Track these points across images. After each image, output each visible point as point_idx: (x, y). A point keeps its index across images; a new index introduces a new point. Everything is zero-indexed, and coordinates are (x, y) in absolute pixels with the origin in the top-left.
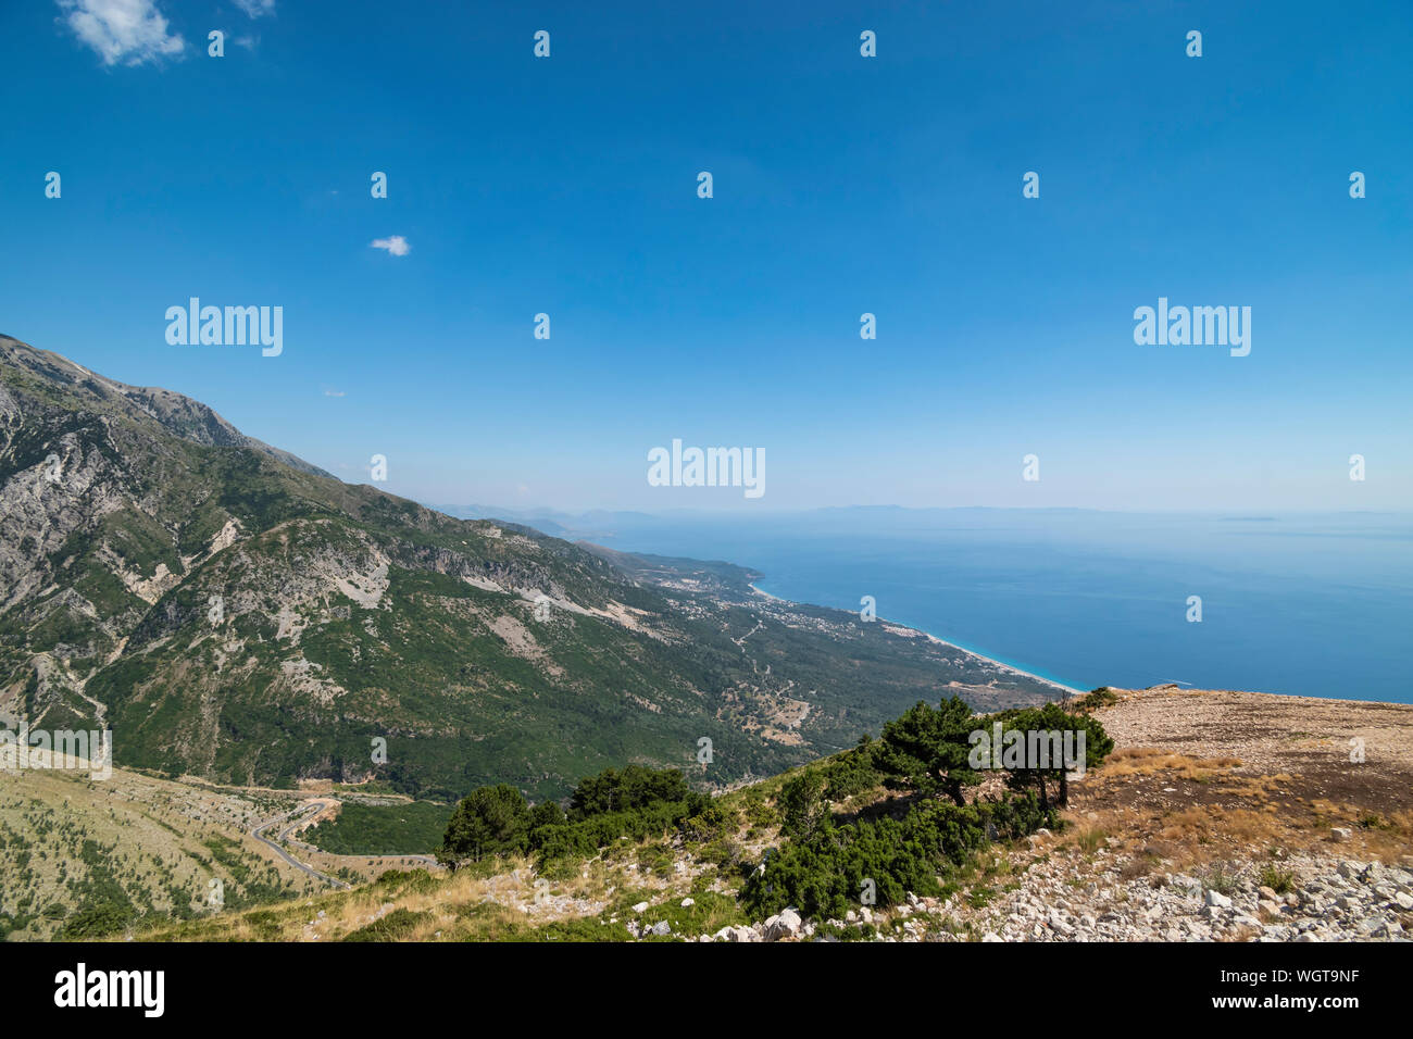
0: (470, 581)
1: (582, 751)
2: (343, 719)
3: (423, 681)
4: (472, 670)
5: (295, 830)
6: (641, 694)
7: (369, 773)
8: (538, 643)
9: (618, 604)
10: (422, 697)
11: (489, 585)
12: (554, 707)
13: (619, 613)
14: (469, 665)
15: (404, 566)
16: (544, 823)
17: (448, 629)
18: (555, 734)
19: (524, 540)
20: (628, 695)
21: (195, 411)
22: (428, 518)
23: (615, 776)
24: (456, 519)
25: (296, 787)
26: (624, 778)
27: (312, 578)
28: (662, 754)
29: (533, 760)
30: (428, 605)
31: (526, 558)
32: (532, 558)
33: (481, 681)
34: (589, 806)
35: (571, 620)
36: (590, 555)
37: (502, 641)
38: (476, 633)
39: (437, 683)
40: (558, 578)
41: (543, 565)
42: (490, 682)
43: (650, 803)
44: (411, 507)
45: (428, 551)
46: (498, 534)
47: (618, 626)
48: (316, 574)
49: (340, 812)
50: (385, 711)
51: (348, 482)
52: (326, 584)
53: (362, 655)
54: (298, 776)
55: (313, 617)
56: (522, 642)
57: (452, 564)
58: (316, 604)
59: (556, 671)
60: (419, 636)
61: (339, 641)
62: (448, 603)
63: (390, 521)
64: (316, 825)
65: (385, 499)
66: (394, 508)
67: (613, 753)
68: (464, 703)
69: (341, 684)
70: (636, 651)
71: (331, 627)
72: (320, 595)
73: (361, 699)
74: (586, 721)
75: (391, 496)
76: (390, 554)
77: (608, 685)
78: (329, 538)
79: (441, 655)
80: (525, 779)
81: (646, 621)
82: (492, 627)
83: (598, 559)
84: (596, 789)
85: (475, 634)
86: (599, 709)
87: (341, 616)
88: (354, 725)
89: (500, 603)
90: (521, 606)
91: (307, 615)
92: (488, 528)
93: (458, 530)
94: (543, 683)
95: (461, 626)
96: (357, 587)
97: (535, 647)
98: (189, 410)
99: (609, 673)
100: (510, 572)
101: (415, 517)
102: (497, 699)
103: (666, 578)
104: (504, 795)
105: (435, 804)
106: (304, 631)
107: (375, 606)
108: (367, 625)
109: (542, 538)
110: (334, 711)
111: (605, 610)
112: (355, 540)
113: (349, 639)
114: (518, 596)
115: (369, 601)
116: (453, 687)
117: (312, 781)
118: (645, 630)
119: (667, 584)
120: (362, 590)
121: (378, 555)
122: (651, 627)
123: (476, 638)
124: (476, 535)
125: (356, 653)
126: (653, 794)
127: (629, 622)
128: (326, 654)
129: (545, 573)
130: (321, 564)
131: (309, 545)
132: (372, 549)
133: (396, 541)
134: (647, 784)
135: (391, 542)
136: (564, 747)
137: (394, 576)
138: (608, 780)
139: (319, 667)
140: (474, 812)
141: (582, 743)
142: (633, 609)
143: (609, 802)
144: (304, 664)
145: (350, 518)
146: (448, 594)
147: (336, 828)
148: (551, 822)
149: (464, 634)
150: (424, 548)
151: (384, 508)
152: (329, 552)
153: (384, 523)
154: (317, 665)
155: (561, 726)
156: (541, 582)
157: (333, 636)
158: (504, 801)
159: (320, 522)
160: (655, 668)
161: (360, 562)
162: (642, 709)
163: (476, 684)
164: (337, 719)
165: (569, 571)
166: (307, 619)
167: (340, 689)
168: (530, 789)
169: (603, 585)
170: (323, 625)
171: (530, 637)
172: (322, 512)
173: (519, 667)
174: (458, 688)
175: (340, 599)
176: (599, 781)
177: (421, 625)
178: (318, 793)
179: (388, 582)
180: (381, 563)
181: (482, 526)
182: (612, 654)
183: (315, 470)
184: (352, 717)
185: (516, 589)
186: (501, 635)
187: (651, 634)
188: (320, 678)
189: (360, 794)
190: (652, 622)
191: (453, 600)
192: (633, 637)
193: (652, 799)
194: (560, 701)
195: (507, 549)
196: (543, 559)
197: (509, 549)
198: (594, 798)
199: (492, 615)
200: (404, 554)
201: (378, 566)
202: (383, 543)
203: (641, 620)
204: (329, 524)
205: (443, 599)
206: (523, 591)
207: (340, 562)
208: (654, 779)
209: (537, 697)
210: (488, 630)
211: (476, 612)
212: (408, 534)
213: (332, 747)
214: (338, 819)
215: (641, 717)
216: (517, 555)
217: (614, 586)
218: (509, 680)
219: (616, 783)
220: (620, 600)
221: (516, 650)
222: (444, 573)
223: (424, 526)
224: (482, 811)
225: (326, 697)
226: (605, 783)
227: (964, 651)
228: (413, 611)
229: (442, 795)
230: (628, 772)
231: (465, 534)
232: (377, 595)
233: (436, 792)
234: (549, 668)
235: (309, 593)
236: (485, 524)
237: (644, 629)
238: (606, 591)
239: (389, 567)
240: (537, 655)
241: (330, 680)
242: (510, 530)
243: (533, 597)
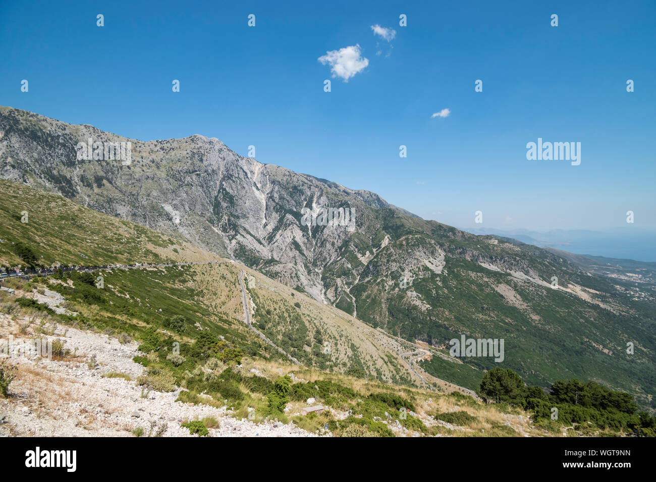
0: (483, 265)
1: (555, 365)
2: (430, 319)
3: (464, 309)
4: (487, 308)
5: (415, 360)
6: (596, 341)
7: (443, 345)
8: (524, 301)
9: (576, 285)
10: (464, 317)
11: (493, 268)
12: (535, 337)
13: (576, 290)
14: (485, 306)
15: (451, 256)
16: (535, 397)
17: (473, 287)
18: (537, 351)
19: (511, 246)
20: (586, 340)
21: (373, 196)
22: (460, 234)
23: (580, 385)
24: (473, 235)
25: (415, 343)
26: (586, 388)
27: (415, 259)
28: (614, 380)
29: (525, 362)
30: (463, 274)
31: (513, 255)
32: (516, 255)
33: (492, 315)
34: (562, 396)
35: (543, 291)
36: (553, 255)
37: (502, 296)
38: (488, 290)
39: (470, 312)
40: (535, 268)
41: (523, 259)
42: (497, 316)
43: (608, 408)
44: (452, 230)
45: (461, 250)
46: (496, 242)
47: (577, 298)
48: (416, 257)
49: (432, 358)
50: (447, 319)
52: (420, 262)
53: (436, 293)
54: (416, 338)
55: (417, 275)
56: (514, 299)
57: (473, 256)
58: (417, 270)
59: (536, 317)
60: (460, 288)
61: (427, 286)
62: (473, 275)
63: (444, 236)
64: (423, 361)
65: (441, 226)
66: (445, 230)
67: (577, 371)
68: (484, 324)
69: (429, 304)
70: (592, 315)
71: (423, 280)
72: (418, 266)
73: (437, 312)
74: (557, 349)
75: (443, 225)
76: (445, 250)
77: (571, 332)
78: (421, 243)
79: (471, 298)
80: (520, 370)
81: (598, 298)
82: (496, 289)
83: (559, 257)
84: (567, 388)
85: (488, 291)
86: (565, 344)
87: (427, 275)
88: (435, 322)
89: (499, 277)
90: (512, 280)
91: (414, 274)
92: (490, 239)
93: (475, 240)
94: (528, 322)
95: (480, 286)
96: (432, 264)
97: (522, 303)
98: (372, 196)
99: (572, 324)
100: (504, 262)
101: (454, 234)
102: (501, 325)
103: (613, 272)
104: (511, 375)
105: (473, 368)
106: (414, 280)
107: (440, 273)
108: (437, 281)
109: (521, 245)
110: (427, 315)
111: (567, 287)
112: (430, 244)
113: (431, 286)
114: (510, 275)
115: (438, 270)
116: (478, 315)
117: (420, 342)
118: (597, 303)
119: (614, 276)
120: (434, 265)
121: (440, 251)
122: (602, 301)
123: (488, 293)
124: (484, 243)
125: (434, 292)
126: (609, 404)
127: (585, 296)
128: (422, 290)
129: (525, 264)
130: (418, 253)
131: (413, 245)
132: (437, 248)
133: (447, 244)
134: (604, 396)
135: (445, 245)
136: (544, 360)
137: (447, 260)
138: (575, 386)
139: (420, 296)
140: (495, 379)
141: (554, 360)
142: (587, 289)
143: (576, 397)
144: (415, 293)
145: (428, 234)
146: (473, 270)
147: (431, 364)
148: (540, 398)
149: (482, 290)
150: (460, 248)
151: (441, 230)
152: (421, 249)
153: (442, 236)
154: (419, 295)
155: (541, 348)
156: (523, 268)
157: (424, 283)
158: (511, 378)
159: (416, 236)
160: (606, 327)
161: (433, 253)
162: (597, 351)
163: (489, 316)
164: (428, 318)
165: (540, 263)
166: (414, 275)
167: (429, 306)
168: (523, 376)
169: (564, 273)
170: (420, 279)
171: (518, 297)
172: (417, 232)
173: (512, 311)
174: (481, 316)
175: (426, 269)
176: (569, 385)
177: (460, 284)
178: (424, 348)
179: (445, 263)
180: (441, 254)
181: (487, 238)
182: (573, 313)
183: (413, 215)
184: (434, 319)
185: (508, 271)
186: (501, 294)
187: (602, 305)
188: (421, 300)
189: (439, 353)
190: (604, 299)
191: (475, 273)
192: (589, 306)
193: (609, 406)
194: (539, 334)
195: (501, 250)
196: (523, 256)
197: (503, 250)
198: (566, 393)
199: (495, 283)
200: (451, 251)
201: (440, 255)
202: (441, 245)
203: (594, 296)
204: (420, 237)
205: (470, 272)
206: (512, 272)
207: (425, 253)
208: (610, 395)
209: (524, 329)
210: (494, 290)
211: (487, 280)
212: (452, 242)
213: (427, 330)
214: (431, 361)
215: (597, 355)
216: (507, 253)
217: (572, 274)
218: (508, 317)
219: (581, 389)
220: (577, 283)
221: (511, 302)
222: (469, 260)
223: (459, 238)
224: (499, 379)
225: (424, 309)
226: (573, 387)
228: (457, 276)
229: (476, 365)
230: (590, 385)
231: (479, 242)
232: (441, 268)
233: (474, 363)
234: (531, 315)
235: (414, 265)
236: (489, 237)
237: (596, 302)
238: (567, 277)
239: (445, 256)
240: (523, 307)
241: (424, 302)
242: (502, 241)
243: (518, 276)
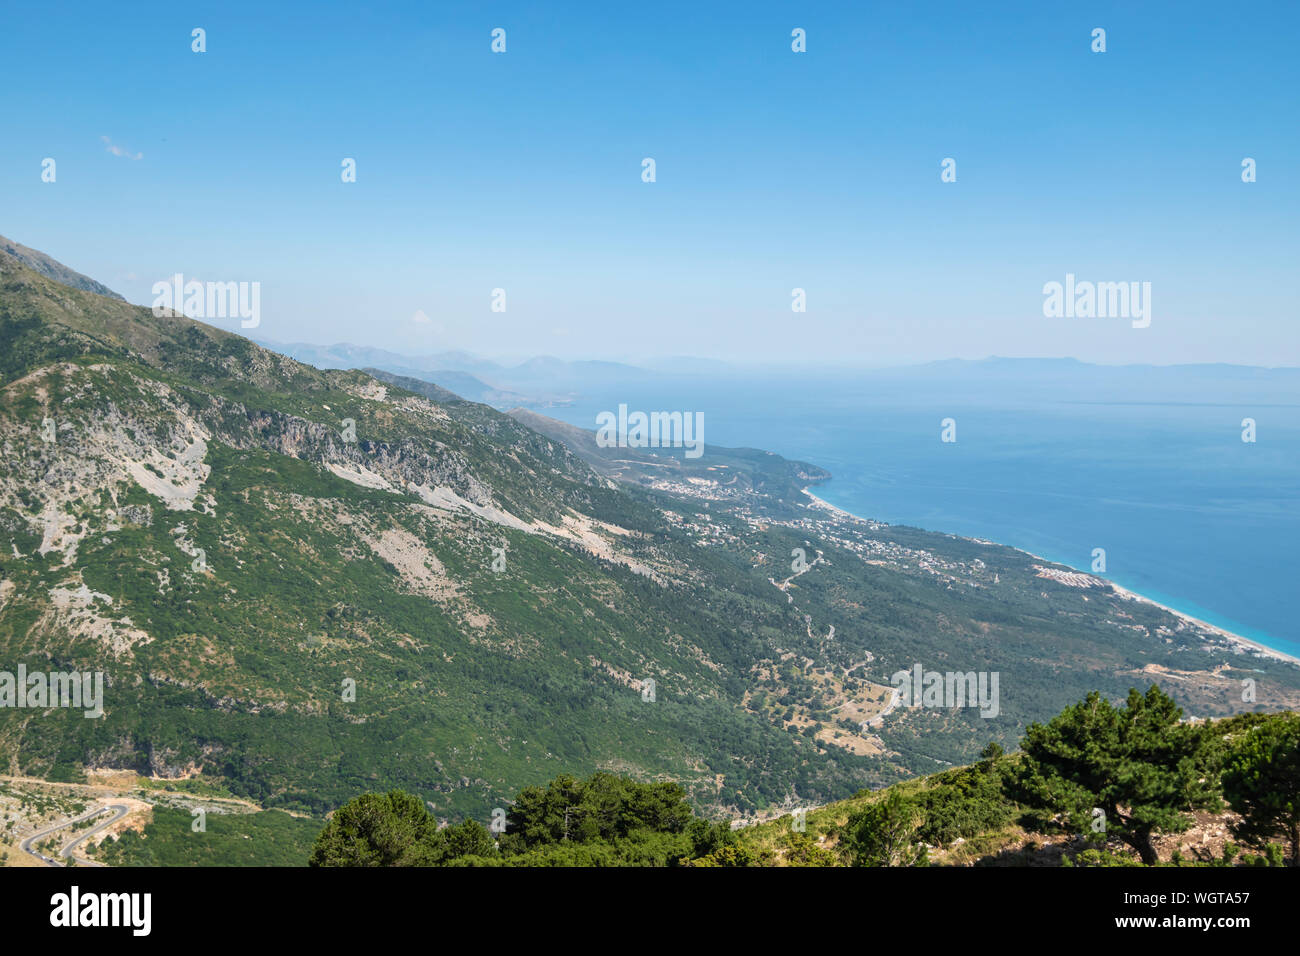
0: (338, 470)
1: (522, 748)
2: (148, 680)
3: (269, 627)
4: (344, 614)
5: (85, 844)
6: (618, 663)
7: (192, 763)
8: (450, 575)
9: (580, 516)
10: (269, 652)
11: (368, 478)
12: (476, 677)
13: (583, 532)
14: (340, 606)
15: (232, 444)
16: (463, 853)
17: (305, 547)
18: (478, 718)
19: (424, 406)
20: (596, 663)
22: (267, 365)
23: (575, 788)
24: (312, 369)
25: (84, 780)
26: (589, 793)
27: (89, 459)
28: (651, 759)
29: (445, 758)
30: (272, 507)
31: (429, 436)
32: (437, 435)
33: (359, 631)
34: (533, 831)
35: (503, 539)
36: (533, 433)
37: (390, 568)
38: (349, 554)
39: (290, 632)
40: (484, 472)
41: (456, 448)
42: (374, 633)
43: (631, 832)
44: (238, 346)
45: (269, 420)
46: (381, 394)
47: (580, 552)
48: (94, 452)
49: (150, 821)
50: (212, 671)
51: (138, 304)
52: (111, 469)
53: (172, 583)
54: (85, 764)
55: (95, 522)
56: (424, 573)
57: (308, 441)
58: (97, 501)
59: (479, 620)
60: (259, 557)
61: (136, 560)
62: (304, 505)
63: (206, 369)
64: (116, 838)
65: (196, 332)
66: (212, 348)
67: (571, 753)
68: (334, 664)
69: (143, 627)
70: (609, 593)
71: (123, 538)
72: (102, 486)
73: (173, 651)
74: (527, 701)
75: (206, 327)
76: (209, 423)
77: (564, 647)
78: (114, 394)
79: (296, 588)
80: (431, 786)
81: (627, 546)
82: (375, 547)
83: (546, 440)
84: (544, 806)
85: (349, 557)
86: (548, 684)
87: (137, 521)
88: (165, 690)
89: (385, 508)
90: (420, 514)
91: (85, 517)
92: (364, 383)
93: (315, 386)
94: (459, 638)
95: (325, 542)
96: (160, 475)
97: (445, 582)
99: (565, 627)
100: (402, 458)
101: (246, 363)
102: (385, 661)
103: (661, 476)
104: (400, 807)
105: (294, 815)
106: (83, 543)
107: (188, 506)
108: (177, 536)
109: (453, 403)
110: (135, 668)
111: (559, 524)
112: (153, 399)
113: (151, 557)
114: (416, 498)
115: (181, 499)
116: (316, 639)
117: (107, 773)
118: (625, 560)
119: (662, 486)
120: (167, 480)
121: (189, 424)
122: (635, 555)
123: (350, 564)
124: (343, 396)
125: (164, 579)
126: (636, 819)
127: (598, 546)
128: (116, 578)
129: (459, 461)
130: (101, 436)
131: (81, 405)
132: (181, 413)
133: (217, 401)
134: (625, 803)
135: (209, 405)
136: (494, 740)
137: (217, 458)
138: (564, 794)
139: (109, 600)
140: (355, 831)
141: (521, 735)
142: (605, 526)
143: (565, 825)
144: (85, 594)
145: (143, 362)
146: (304, 491)
147: (145, 843)
148: (473, 852)
149: (330, 556)
150: (263, 414)
151: (194, 346)
152: (113, 418)
153: (198, 372)
154: (105, 597)
155: (488, 708)
156: (454, 476)
157: (127, 552)
158: (400, 815)
159: (95, 367)
160: (641, 622)
161: (161, 435)
162: (618, 687)
163: (352, 636)
164: (139, 680)
165: (499, 459)
166: (85, 524)
167: (141, 634)
168: (440, 801)
169: (556, 484)
170: (109, 534)
171: (437, 564)
172: (100, 353)
173: (417, 611)
174: (324, 640)
175: (135, 494)
176: (549, 794)
177: (262, 539)
178: (117, 790)
179: (207, 469)
180: (194, 436)
181: (355, 381)
182: (570, 596)
183: (85, 282)
184: (162, 678)
185: (412, 486)
186: (390, 559)
187: (635, 567)
188: (111, 616)
189: (179, 795)
190: (637, 548)
191: (311, 500)
192: (604, 571)
193: (634, 825)
194: (488, 668)
195: (396, 420)
196: (455, 438)
197: (399, 420)
198: (542, 820)
199: (373, 527)
200: (231, 425)
201: (191, 441)
202: (197, 405)
203: (620, 543)
204: (111, 372)
205: (295, 499)
206: (423, 490)
207: (131, 434)
208: (638, 796)
209: (449, 660)
210: (369, 552)
211: (349, 522)
212: (236, 391)
213: (134, 723)
214: (148, 829)
215: (618, 699)
216: (412, 429)
217: (573, 486)
218: (404, 631)
219: (576, 799)
220: (584, 511)
221: (416, 585)
222: (295, 456)
223: (261, 379)
224: (366, 830)
225: (121, 647)
226: (559, 798)
227: (1175, 613)
228: (248, 515)
229: (304, 802)
230: (596, 782)
231: (327, 392)
232: (192, 489)
233: (297, 798)
234: (468, 616)
235: (86, 482)
236: (360, 377)
237: (623, 558)
238: (561, 494)
239: (209, 445)
240: (448, 594)
241: (126, 620)
242: (401, 388)
243: (439, 499)
